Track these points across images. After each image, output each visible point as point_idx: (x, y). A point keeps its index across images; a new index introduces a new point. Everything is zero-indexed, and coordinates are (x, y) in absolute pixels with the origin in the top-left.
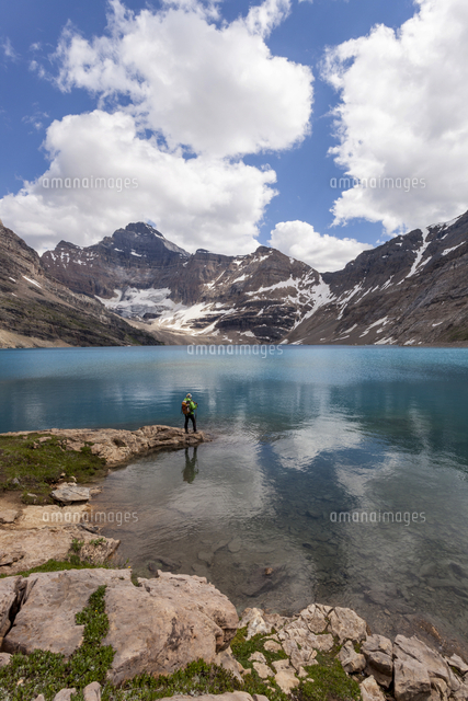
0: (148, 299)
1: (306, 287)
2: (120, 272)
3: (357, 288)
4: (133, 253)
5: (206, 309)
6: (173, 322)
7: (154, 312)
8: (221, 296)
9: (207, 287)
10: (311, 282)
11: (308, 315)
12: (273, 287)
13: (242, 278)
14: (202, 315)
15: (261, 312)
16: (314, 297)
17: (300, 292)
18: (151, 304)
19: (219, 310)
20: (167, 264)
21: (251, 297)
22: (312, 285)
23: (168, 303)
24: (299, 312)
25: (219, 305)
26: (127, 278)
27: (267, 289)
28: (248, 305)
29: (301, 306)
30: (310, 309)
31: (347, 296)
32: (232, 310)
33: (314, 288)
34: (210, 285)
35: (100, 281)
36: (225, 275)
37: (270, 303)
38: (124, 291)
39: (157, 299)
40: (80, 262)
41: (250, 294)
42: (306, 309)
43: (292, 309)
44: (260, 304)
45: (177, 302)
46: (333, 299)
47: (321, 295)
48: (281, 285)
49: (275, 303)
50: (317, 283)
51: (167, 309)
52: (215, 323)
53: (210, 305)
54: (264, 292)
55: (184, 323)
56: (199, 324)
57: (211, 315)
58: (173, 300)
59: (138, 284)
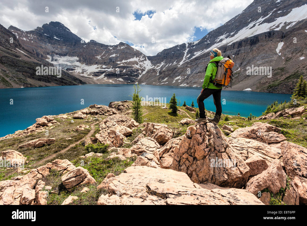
0: (67, 61)
1: (142, 61)
2: (49, 47)
3: (163, 64)
4: (55, 38)
5: (98, 68)
6: (83, 73)
7: (72, 68)
8: (105, 63)
9: (97, 58)
10: (143, 59)
11: (144, 73)
12: (129, 61)
13: (114, 55)
14: (97, 70)
15: (125, 71)
16: (145, 65)
17: (139, 63)
18: (69, 64)
19: (105, 68)
20: (75, 45)
21: (120, 64)
22: (144, 60)
23: (78, 64)
24: (140, 72)
25: (104, 66)
26: (53, 50)
27: (126, 61)
28: (119, 67)
29: (141, 69)
30: (144, 70)
31: (159, 66)
32: (111, 69)
33: (145, 62)
34: (99, 57)
35: (39, 51)
36: (105, 53)
37: (128, 67)
38: (52, 56)
39: (72, 62)
40: (25, 39)
41: (119, 63)
42: (143, 70)
43: (138, 70)
44: (124, 67)
45: (82, 63)
46: (153, 67)
47: (148, 65)
48: (132, 60)
49: (130, 67)
50: (145, 60)
51: (78, 66)
52: (104, 74)
53: (99, 66)
54: (125, 63)
55: (88, 74)
56: (96, 74)
57: (101, 71)
58: (80, 63)
59: (60, 53)
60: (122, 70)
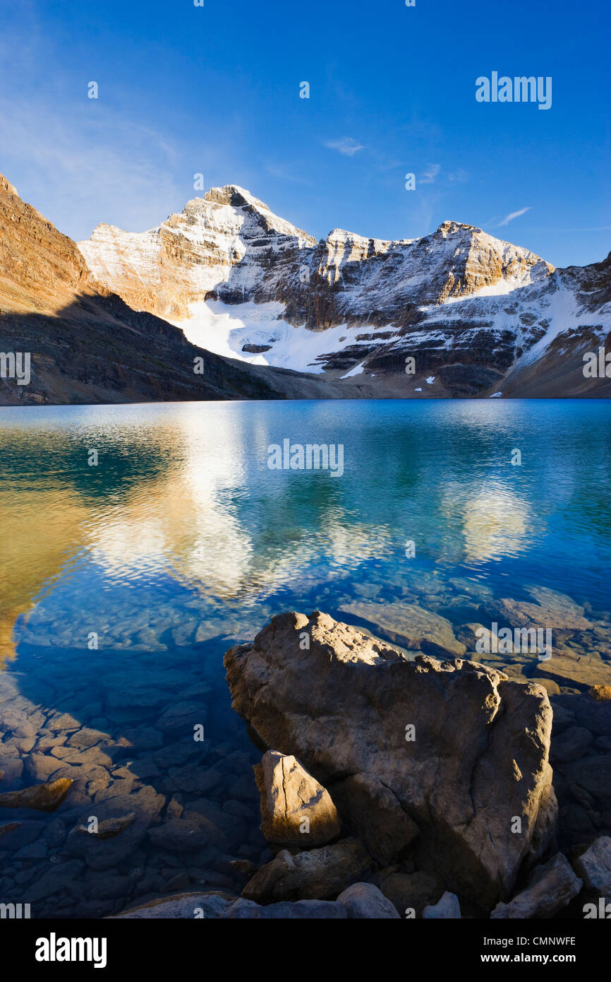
7: (260, 341)
8: (376, 313)
9: (349, 298)
11: (540, 346)
12: (472, 295)
14: (342, 346)
15: (452, 340)
19: (372, 337)
21: (430, 315)
23: (281, 326)
24: (520, 342)
25: (370, 329)
27: (459, 298)
28: (429, 328)
29: (524, 332)
30: (543, 335)
32: (396, 338)
37: (466, 325)
41: (427, 309)
42: (535, 337)
43: (508, 336)
44: (447, 328)
45: (297, 324)
49: (477, 324)
51: (279, 337)
52: (366, 360)
55: (312, 360)
56: (338, 362)
57: (360, 346)
58: (290, 322)
59: (228, 294)
60: (442, 337)
